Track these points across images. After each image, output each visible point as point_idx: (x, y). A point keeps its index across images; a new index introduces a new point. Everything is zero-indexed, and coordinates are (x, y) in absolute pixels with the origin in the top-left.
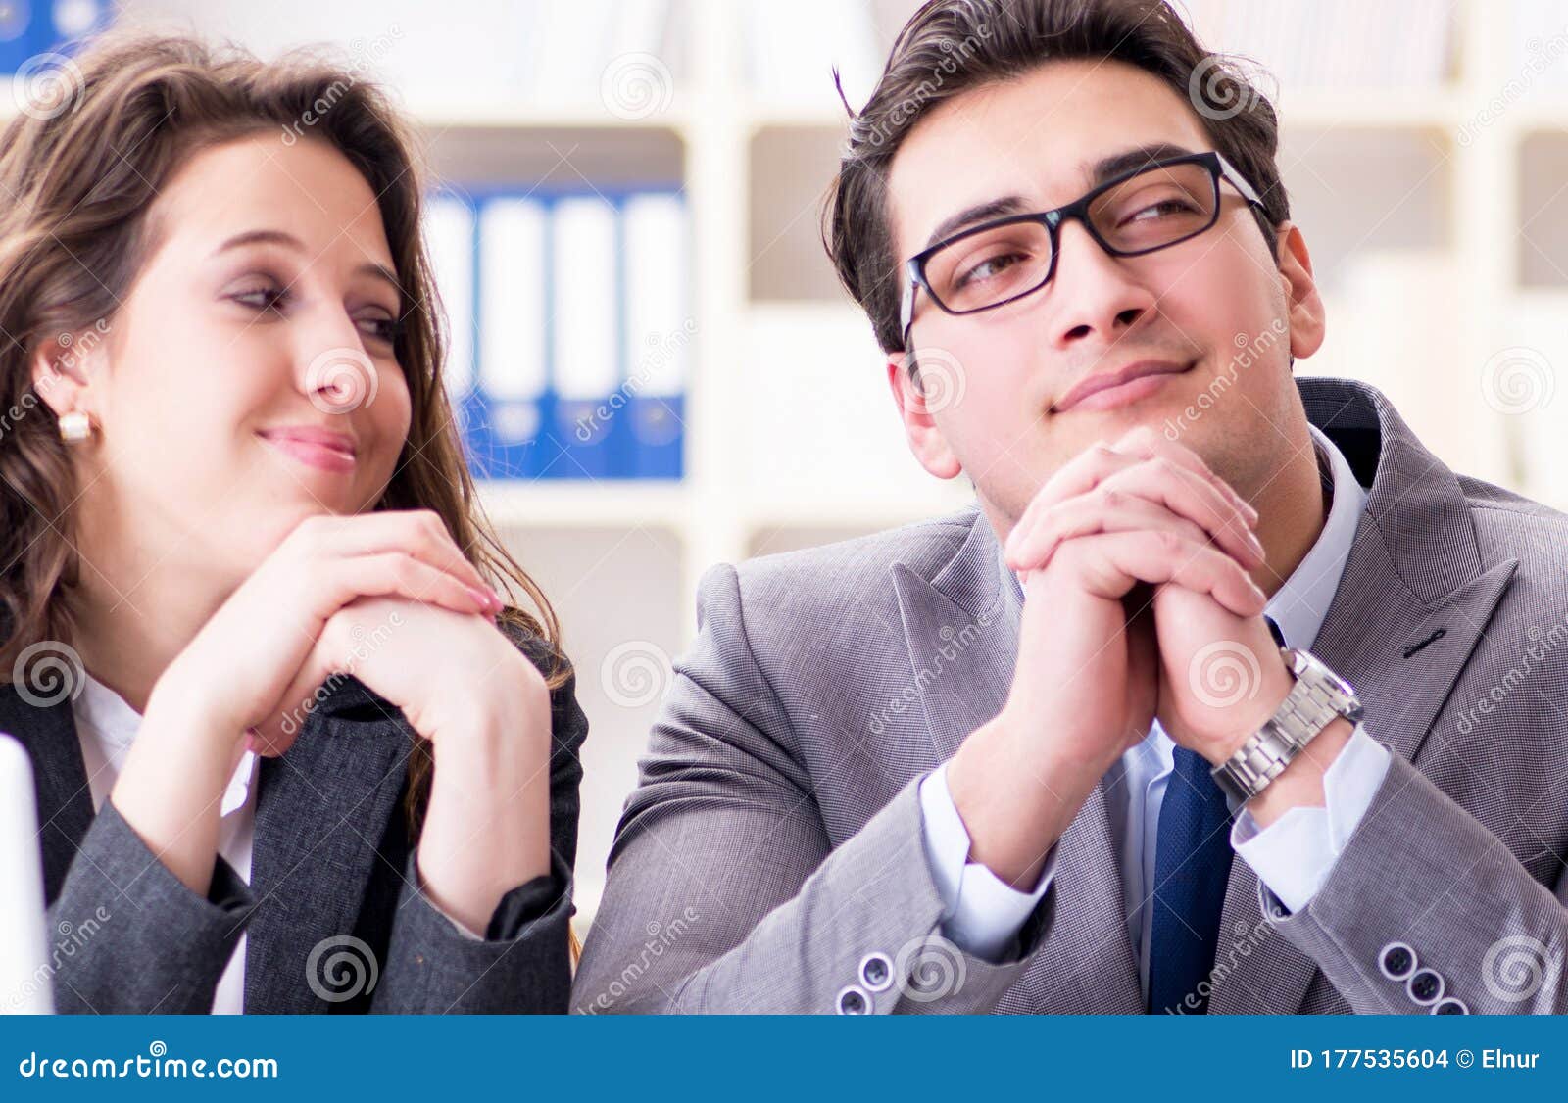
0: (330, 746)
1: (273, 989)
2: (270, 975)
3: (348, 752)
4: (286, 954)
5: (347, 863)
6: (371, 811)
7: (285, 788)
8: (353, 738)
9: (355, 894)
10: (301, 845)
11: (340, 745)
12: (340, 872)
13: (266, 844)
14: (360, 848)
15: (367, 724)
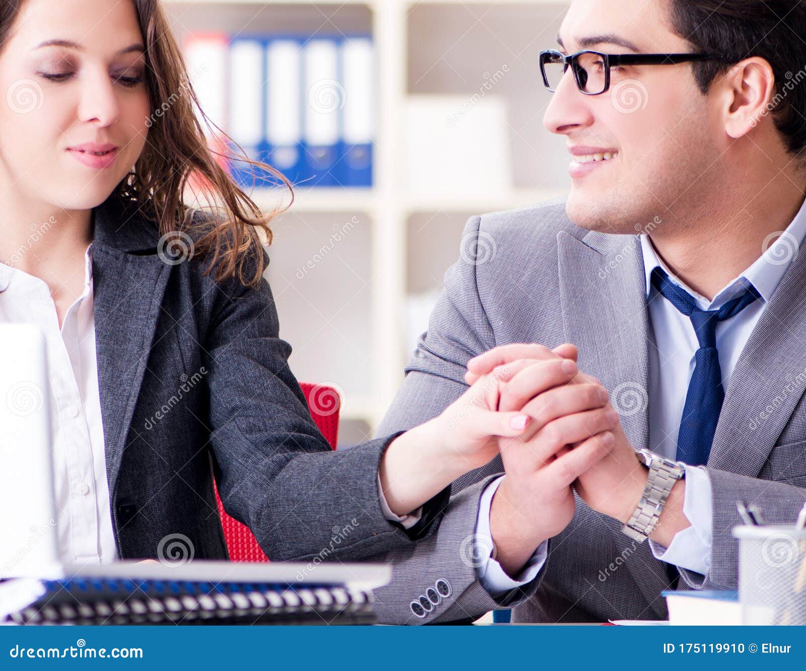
0: (129, 266)
1: (112, 375)
2: (110, 369)
3: (139, 268)
4: (117, 358)
5: (145, 314)
6: (154, 290)
7: (108, 285)
8: (140, 262)
9: (150, 326)
10: (120, 310)
11: (133, 266)
12: (142, 320)
13: (102, 311)
14: (150, 307)
15: (147, 256)
